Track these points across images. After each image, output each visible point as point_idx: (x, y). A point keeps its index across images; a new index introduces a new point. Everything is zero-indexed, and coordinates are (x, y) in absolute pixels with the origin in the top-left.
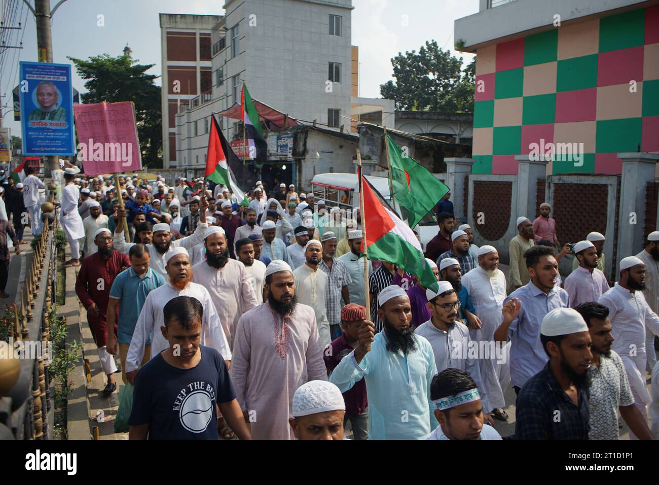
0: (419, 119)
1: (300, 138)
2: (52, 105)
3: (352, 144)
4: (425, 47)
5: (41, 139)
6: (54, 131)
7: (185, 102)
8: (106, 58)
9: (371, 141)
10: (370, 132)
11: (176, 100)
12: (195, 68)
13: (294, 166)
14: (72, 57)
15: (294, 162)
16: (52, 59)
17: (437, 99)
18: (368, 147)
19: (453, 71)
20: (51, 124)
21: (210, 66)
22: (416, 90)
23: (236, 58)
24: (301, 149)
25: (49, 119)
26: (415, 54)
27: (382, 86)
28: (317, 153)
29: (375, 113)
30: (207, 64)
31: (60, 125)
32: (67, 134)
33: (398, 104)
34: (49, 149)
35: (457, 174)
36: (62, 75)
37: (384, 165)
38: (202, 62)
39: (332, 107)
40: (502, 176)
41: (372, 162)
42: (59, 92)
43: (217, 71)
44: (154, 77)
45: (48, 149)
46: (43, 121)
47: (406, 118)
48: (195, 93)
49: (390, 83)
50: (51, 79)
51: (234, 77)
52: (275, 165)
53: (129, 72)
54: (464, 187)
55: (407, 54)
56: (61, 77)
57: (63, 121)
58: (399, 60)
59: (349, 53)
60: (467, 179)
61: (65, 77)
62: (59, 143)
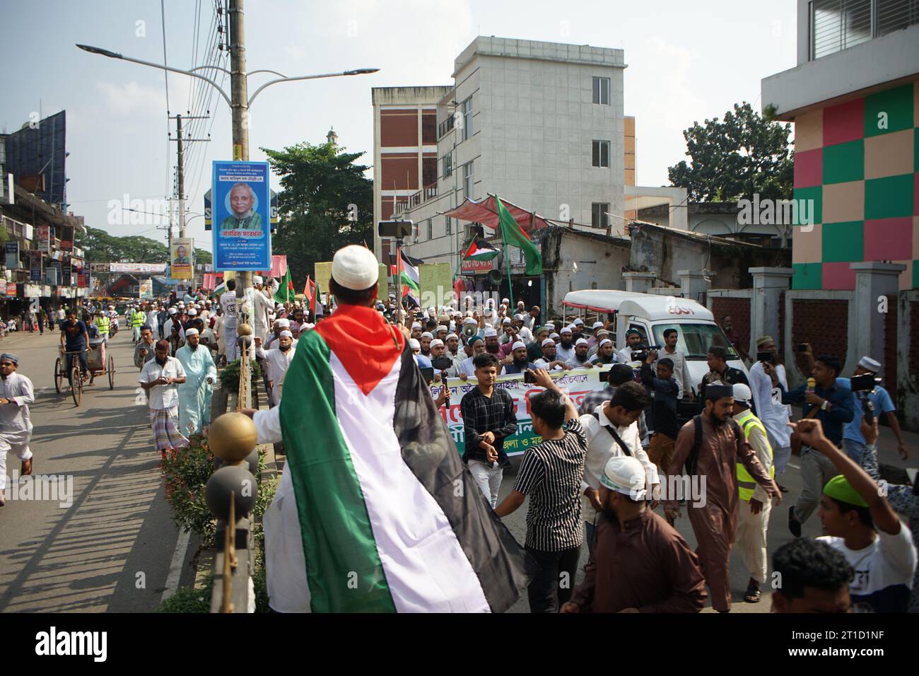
0: (724, 213)
1: (551, 244)
2: (246, 211)
3: (623, 250)
4: (734, 113)
5: (232, 251)
6: (248, 241)
7: (403, 200)
8: (306, 147)
9: (648, 246)
10: (646, 234)
11: (392, 198)
12: (416, 154)
13: (543, 282)
14: (265, 148)
15: (543, 276)
16: (248, 157)
17: (752, 185)
18: (644, 255)
19: (776, 145)
20: (245, 233)
21: (436, 151)
22: (720, 173)
23: (468, 140)
24: (552, 258)
25: (243, 228)
26: (718, 122)
27: (670, 169)
28: (575, 264)
29: (661, 206)
30: (431, 149)
31: (255, 234)
32: (262, 245)
33: (694, 193)
34: (243, 263)
35: (769, 290)
36: (259, 174)
37: (666, 279)
38: (424, 146)
39: (598, 200)
40: (833, 292)
41: (651, 275)
42: (254, 195)
43: (444, 158)
44: (364, 168)
45: (240, 263)
46: (236, 230)
47: (706, 213)
48: (417, 188)
49: (682, 164)
50: (247, 180)
51: (466, 165)
52: (518, 280)
53: (333, 163)
54: (778, 308)
55: (706, 123)
56: (258, 177)
57: (258, 229)
58: (695, 131)
59: (621, 127)
60: (782, 296)
61: (262, 178)
62: (253, 256)
